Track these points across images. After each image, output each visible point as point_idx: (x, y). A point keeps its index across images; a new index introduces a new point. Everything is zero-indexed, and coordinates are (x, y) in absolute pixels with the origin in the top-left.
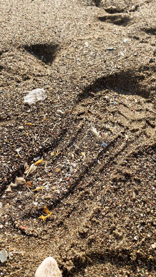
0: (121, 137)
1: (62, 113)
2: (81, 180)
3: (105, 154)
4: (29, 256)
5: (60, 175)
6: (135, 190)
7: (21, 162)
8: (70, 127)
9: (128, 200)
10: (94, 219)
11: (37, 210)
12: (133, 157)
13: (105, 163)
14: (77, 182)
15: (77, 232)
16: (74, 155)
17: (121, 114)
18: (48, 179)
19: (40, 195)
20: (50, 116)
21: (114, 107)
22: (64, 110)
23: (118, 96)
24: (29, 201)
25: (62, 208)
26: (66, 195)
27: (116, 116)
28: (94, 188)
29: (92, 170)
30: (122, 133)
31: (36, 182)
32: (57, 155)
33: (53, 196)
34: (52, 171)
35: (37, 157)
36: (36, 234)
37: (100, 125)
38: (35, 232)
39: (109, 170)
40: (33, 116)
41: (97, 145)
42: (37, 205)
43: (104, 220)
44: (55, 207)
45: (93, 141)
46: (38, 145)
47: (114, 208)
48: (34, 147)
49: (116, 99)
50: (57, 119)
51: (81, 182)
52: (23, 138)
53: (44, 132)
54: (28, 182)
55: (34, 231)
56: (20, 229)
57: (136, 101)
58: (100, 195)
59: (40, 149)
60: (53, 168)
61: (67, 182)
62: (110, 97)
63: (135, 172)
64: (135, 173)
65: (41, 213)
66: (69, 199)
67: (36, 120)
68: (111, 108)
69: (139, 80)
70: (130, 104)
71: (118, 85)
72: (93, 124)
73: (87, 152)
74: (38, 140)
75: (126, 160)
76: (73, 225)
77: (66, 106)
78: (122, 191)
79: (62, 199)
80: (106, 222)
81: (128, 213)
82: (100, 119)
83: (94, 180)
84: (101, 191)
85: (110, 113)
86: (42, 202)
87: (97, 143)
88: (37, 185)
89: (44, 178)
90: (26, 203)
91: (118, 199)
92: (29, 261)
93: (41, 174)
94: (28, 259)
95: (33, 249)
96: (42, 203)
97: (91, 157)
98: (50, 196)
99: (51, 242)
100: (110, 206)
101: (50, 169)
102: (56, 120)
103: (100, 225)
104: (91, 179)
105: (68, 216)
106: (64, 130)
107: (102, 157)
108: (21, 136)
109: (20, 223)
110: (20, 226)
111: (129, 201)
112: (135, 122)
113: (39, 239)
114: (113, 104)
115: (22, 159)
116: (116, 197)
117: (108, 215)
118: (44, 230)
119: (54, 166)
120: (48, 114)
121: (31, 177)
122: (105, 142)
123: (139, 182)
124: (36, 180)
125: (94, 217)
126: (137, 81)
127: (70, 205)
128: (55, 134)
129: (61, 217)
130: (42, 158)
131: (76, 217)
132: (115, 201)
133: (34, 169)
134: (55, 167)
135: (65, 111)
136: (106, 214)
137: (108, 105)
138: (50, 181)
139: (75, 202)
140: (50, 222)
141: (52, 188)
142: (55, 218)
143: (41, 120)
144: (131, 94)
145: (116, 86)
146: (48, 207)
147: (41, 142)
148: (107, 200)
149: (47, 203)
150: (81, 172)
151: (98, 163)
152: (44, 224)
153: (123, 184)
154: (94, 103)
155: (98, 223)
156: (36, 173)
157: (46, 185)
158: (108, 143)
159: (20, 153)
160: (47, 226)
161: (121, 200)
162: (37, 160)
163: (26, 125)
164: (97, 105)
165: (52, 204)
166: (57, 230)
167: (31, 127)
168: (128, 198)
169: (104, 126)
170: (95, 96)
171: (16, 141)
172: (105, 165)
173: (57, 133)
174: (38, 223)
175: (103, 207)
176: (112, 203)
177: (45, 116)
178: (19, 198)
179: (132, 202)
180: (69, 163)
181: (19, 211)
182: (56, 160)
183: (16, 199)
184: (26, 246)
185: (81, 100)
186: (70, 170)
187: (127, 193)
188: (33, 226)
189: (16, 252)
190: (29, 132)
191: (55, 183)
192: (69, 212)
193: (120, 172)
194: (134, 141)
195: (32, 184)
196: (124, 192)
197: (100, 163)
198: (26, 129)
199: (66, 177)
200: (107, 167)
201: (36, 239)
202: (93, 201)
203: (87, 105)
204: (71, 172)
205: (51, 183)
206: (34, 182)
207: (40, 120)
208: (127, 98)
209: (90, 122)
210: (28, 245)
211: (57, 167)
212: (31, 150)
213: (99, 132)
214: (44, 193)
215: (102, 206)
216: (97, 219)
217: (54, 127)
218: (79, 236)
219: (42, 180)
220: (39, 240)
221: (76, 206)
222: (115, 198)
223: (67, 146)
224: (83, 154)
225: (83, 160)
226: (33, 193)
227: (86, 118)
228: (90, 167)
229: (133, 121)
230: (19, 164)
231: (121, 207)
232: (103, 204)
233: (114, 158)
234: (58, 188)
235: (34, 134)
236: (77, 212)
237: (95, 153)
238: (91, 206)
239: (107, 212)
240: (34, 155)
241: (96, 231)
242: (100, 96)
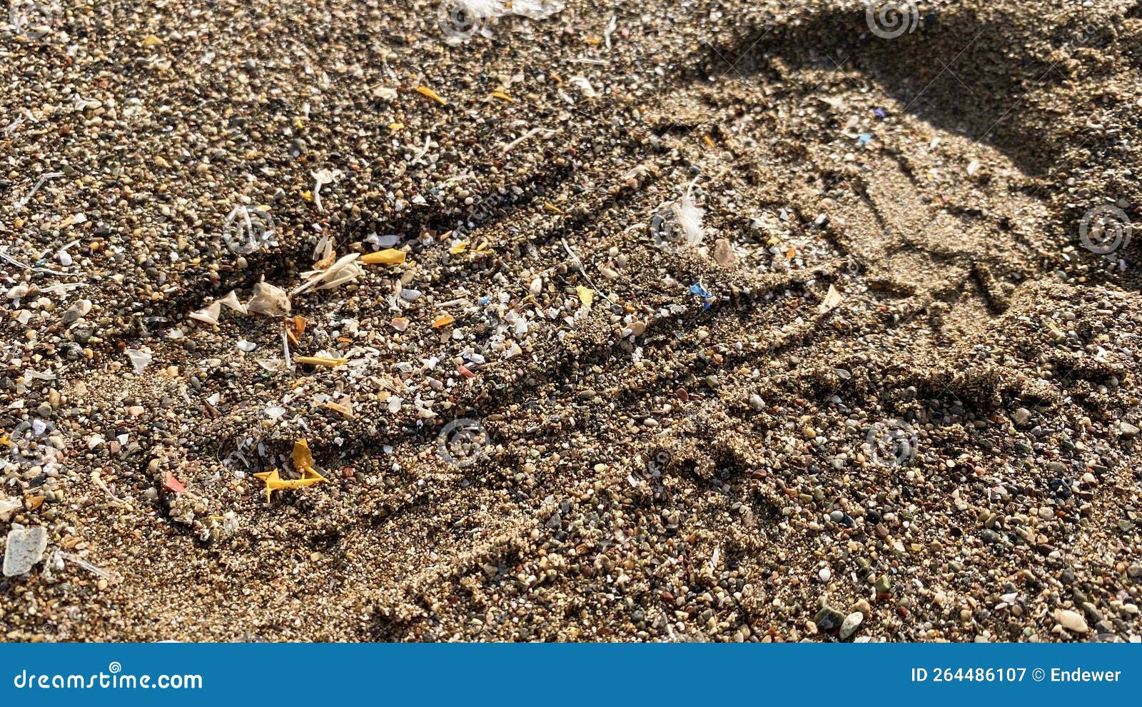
0: (803, 291)
1: (590, 93)
2: (517, 397)
3: (683, 336)
4: (122, 603)
5: (438, 344)
6: (728, 543)
7: (308, 227)
8: (592, 166)
9: (673, 570)
10: (471, 582)
11: (266, 441)
12: (806, 395)
13: (662, 369)
14: (494, 400)
15: (369, 602)
16: (545, 285)
17: (867, 197)
18: (382, 339)
19: (311, 388)
20: (530, 89)
21: (850, 157)
22: (607, 86)
23: (894, 119)
24: (263, 393)
25: (372, 480)
26: (422, 432)
27: (835, 197)
28: (556, 456)
29: (588, 378)
30: (818, 273)
31: (330, 330)
32: (472, 256)
33: (361, 413)
34: (417, 314)
35: (387, 232)
36: (207, 532)
37: (732, 205)
38: (208, 524)
39: (667, 407)
40: (458, 67)
41: (669, 280)
42: (275, 421)
43: (514, 605)
44: (349, 460)
45: (657, 258)
46: (414, 188)
47: (586, 575)
48: (394, 190)
49: (880, 128)
50: (551, 112)
51: (514, 407)
52: (373, 137)
53: (467, 145)
54: (298, 318)
55: (206, 514)
56: (158, 485)
57: (973, 168)
58: (560, 497)
59: (417, 209)
60: (427, 304)
61: (450, 382)
62: (855, 108)
63: (778, 464)
64: (775, 471)
65: (277, 458)
66: (423, 454)
67: (465, 86)
68: (832, 156)
69: (1037, 78)
70: (934, 171)
71: (923, 70)
72: (700, 190)
73: (607, 294)
74: (425, 167)
75: (763, 397)
76: (378, 566)
77: (622, 73)
78: (665, 521)
79: (395, 441)
80: (516, 620)
81: (640, 629)
82: (751, 180)
83: (572, 420)
84: (576, 483)
85: (817, 176)
86: (304, 416)
87: (671, 272)
88: (326, 343)
89: (369, 326)
90: (244, 394)
91: (628, 546)
92: (112, 620)
93: (366, 309)
94: (113, 612)
95: (162, 584)
96: (301, 422)
97: (610, 323)
98: (347, 407)
99: (247, 591)
100: (574, 560)
101: (414, 302)
102: (544, 116)
103: (484, 620)
104: (565, 411)
105: (378, 522)
106: (559, 166)
107: (665, 342)
108: (367, 129)
109: (171, 458)
110: (163, 473)
111: (675, 579)
112: (917, 256)
113: (208, 556)
114: (851, 142)
115: (323, 217)
116: (626, 535)
117: (542, 595)
118: (248, 534)
119: (436, 299)
120: (527, 79)
121: (320, 302)
122: (712, 281)
123: (769, 512)
124: (332, 323)
125: (479, 574)
126: (1019, 82)
127: (413, 478)
128: (511, 171)
129: (343, 511)
130: (408, 248)
131: (408, 540)
132: (609, 547)
133: (344, 274)
134: (438, 304)
135: (608, 91)
136: (534, 586)
137: (827, 139)
138: (387, 348)
139: (440, 477)
140: (293, 511)
141: (374, 378)
142: (321, 503)
143: (482, 93)
144: (965, 135)
145: (911, 72)
146: (316, 447)
147: (435, 180)
148: (575, 529)
149: (321, 428)
150: (533, 365)
151: (630, 360)
152: (265, 509)
153: (688, 491)
154: (765, 108)
155: (479, 608)
156: (351, 294)
157: (361, 361)
158: (725, 294)
159: (328, 190)
160: (272, 524)
161: (636, 558)
162: (381, 249)
163: (414, 92)
164: (772, 119)
165: (339, 441)
166: (297, 558)
167: (425, 107)
168: (674, 561)
169: (752, 217)
170: (785, 82)
171: (337, 141)
172: (659, 379)
173: (521, 170)
174: (246, 493)
175: (542, 551)
176: (591, 551)
177: (507, 85)
178: (227, 365)
179: (685, 588)
180: (502, 308)
181: (200, 413)
182: (458, 275)
183: (215, 362)
184: (138, 561)
185: (711, 73)
186: (493, 338)
187: (685, 537)
188: (216, 497)
189: (85, 565)
190: (407, 122)
191: (400, 365)
192: (386, 507)
193: (705, 433)
194: (858, 330)
195: (309, 330)
196: (674, 527)
197: (639, 365)
198: (403, 107)
199: (460, 360)
200: (661, 394)
201: (197, 554)
202: (520, 507)
203: (726, 105)
204: (490, 347)
205: (382, 358)
206: (320, 325)
207: (479, 92)
208: (935, 142)
209: (693, 174)
210: (152, 560)
211: (446, 303)
212: (375, 194)
213: (712, 231)
214: (331, 387)
215: (538, 544)
216: (484, 589)
217: (520, 139)
218: (366, 622)
219: (356, 334)
220: (204, 560)
221: (431, 496)
222: (619, 535)
223: (533, 237)
224: (586, 294)
225: (569, 320)
226: (294, 368)
227: (681, 153)
228: (586, 361)
229: (908, 246)
230: (298, 233)
231: (619, 588)
232: (547, 538)
233: (716, 367)
234: (398, 389)
235: (423, 137)
236: (424, 524)
237: (639, 311)
238: (498, 526)
239: (547, 578)
240: (377, 223)
241: (453, 635)
242: (807, 89)
